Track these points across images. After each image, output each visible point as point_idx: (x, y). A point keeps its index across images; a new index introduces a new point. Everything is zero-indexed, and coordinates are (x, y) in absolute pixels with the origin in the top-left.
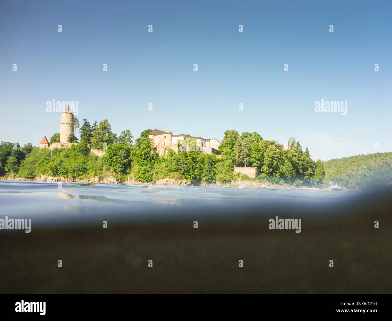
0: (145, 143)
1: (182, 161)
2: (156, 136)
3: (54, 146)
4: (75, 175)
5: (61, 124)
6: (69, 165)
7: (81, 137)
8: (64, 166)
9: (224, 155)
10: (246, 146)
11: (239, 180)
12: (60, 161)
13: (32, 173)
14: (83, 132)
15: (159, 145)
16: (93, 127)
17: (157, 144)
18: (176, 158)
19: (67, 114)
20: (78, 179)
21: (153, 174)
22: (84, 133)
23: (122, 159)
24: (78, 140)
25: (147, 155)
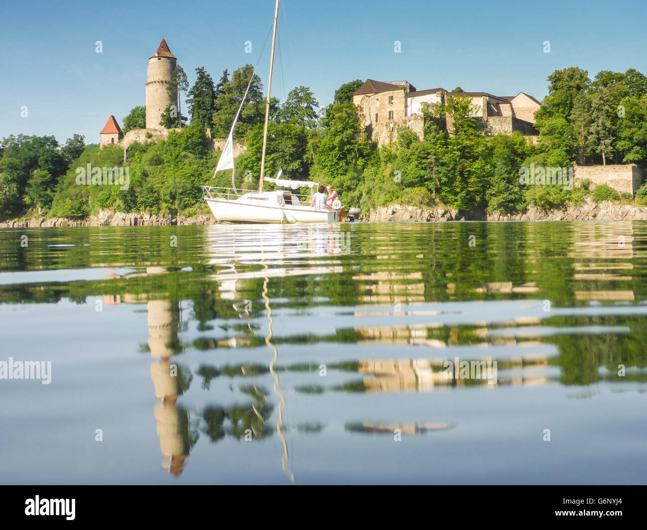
0: (340, 118)
1: (432, 158)
2: (369, 97)
3: (131, 137)
4: (176, 206)
5: (147, 84)
6: (163, 183)
7: (192, 112)
8: (149, 186)
9: (545, 135)
10: (603, 108)
11: (589, 199)
12: (140, 174)
13: (82, 206)
14: (196, 99)
15: (377, 121)
16: (219, 86)
17: (374, 119)
18: (417, 150)
19: (159, 59)
20: (183, 217)
21: (361, 195)
22: (199, 102)
23: (286, 160)
24: (186, 119)
25: (346, 148)
